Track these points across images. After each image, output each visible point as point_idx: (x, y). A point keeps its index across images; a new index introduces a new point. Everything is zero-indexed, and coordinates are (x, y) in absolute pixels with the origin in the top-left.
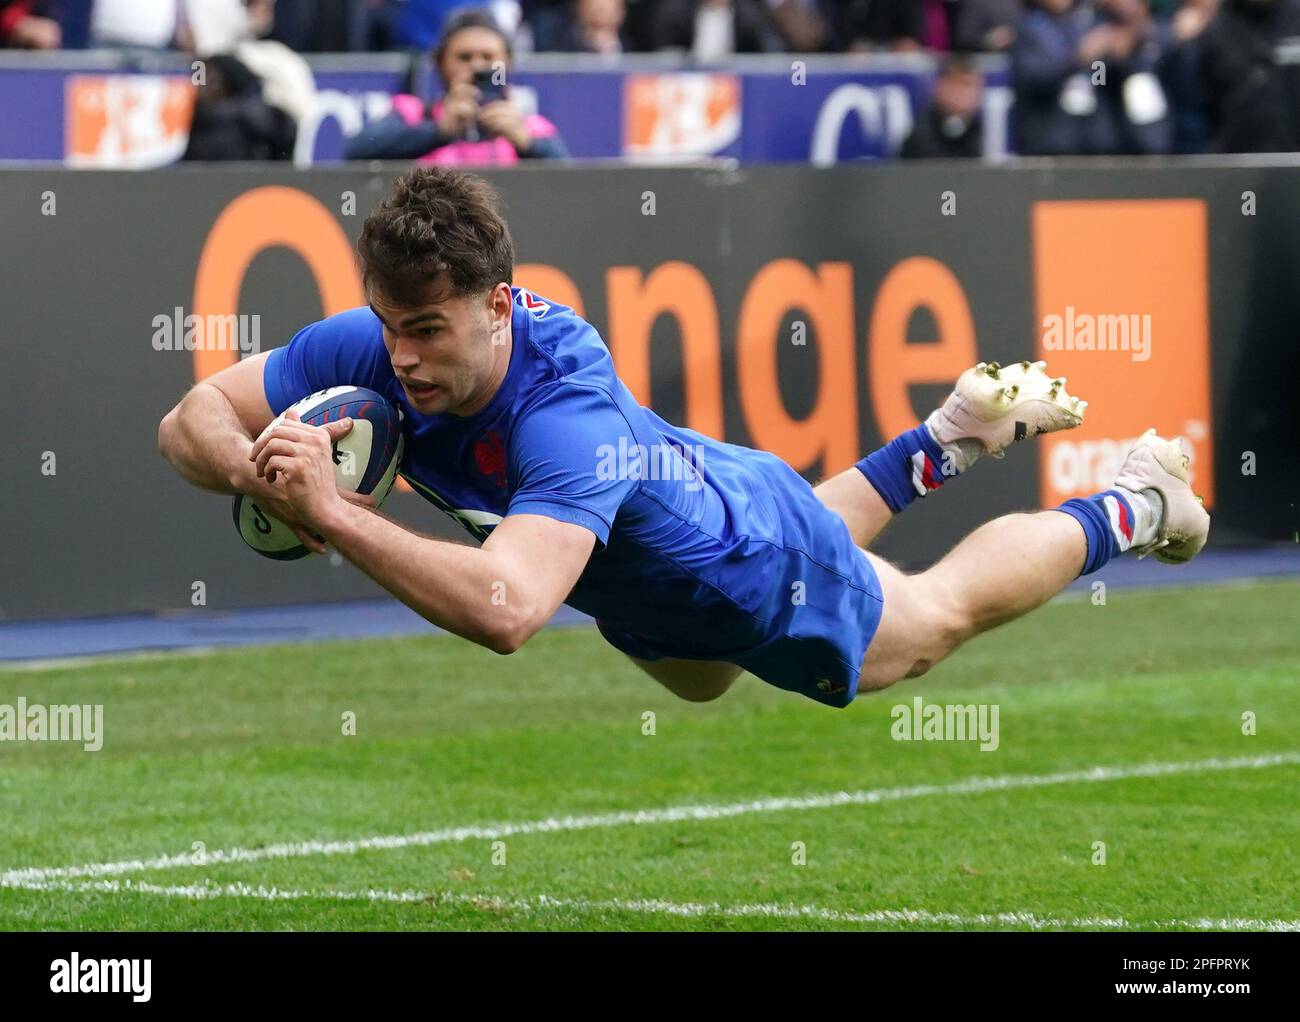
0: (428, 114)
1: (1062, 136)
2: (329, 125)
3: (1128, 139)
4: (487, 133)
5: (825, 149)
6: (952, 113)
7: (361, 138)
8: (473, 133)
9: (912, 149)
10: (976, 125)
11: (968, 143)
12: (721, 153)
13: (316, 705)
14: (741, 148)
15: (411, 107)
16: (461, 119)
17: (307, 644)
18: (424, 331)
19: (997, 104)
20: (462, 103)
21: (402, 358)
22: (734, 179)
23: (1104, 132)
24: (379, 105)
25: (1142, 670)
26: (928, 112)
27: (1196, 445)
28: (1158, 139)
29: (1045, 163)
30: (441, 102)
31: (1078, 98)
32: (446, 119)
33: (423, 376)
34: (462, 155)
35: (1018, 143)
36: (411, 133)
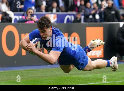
0: (26, 18)
1: (89, 21)
2: (16, 19)
3: (96, 21)
4: (32, 20)
5: (65, 22)
6: (78, 18)
7: (19, 20)
8: (30, 20)
9: (74, 22)
10: (80, 19)
11: (80, 21)
12: (55, 22)
13: (14, 77)
14: (57, 21)
15: (24, 17)
16: (29, 19)
17: (13, 71)
18: (44, 32)
19: (83, 17)
20: (29, 17)
21: (42, 35)
22: (56, 24)
23: (93, 20)
24: (21, 17)
25: (96, 73)
26: (76, 18)
27: (102, 51)
28: (99, 21)
29: (87, 23)
30: (27, 17)
31: (91, 17)
32: (27, 19)
33: (44, 36)
34: (29, 22)
35: (85, 21)
36: (24, 20)
